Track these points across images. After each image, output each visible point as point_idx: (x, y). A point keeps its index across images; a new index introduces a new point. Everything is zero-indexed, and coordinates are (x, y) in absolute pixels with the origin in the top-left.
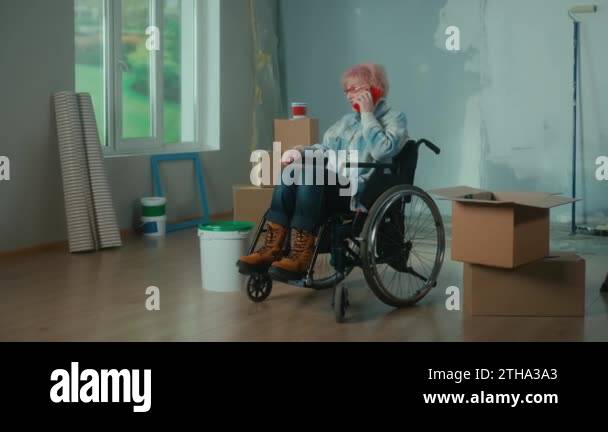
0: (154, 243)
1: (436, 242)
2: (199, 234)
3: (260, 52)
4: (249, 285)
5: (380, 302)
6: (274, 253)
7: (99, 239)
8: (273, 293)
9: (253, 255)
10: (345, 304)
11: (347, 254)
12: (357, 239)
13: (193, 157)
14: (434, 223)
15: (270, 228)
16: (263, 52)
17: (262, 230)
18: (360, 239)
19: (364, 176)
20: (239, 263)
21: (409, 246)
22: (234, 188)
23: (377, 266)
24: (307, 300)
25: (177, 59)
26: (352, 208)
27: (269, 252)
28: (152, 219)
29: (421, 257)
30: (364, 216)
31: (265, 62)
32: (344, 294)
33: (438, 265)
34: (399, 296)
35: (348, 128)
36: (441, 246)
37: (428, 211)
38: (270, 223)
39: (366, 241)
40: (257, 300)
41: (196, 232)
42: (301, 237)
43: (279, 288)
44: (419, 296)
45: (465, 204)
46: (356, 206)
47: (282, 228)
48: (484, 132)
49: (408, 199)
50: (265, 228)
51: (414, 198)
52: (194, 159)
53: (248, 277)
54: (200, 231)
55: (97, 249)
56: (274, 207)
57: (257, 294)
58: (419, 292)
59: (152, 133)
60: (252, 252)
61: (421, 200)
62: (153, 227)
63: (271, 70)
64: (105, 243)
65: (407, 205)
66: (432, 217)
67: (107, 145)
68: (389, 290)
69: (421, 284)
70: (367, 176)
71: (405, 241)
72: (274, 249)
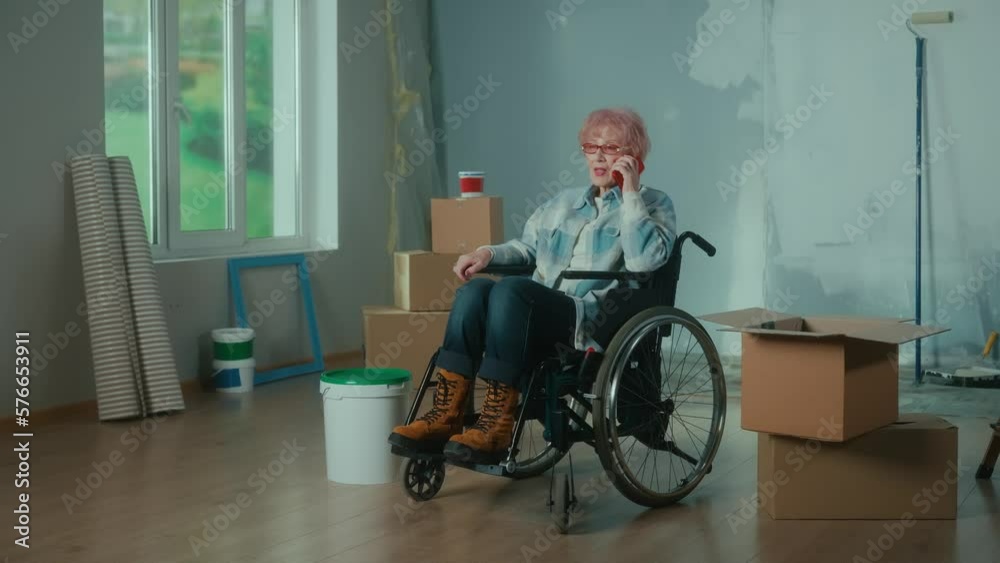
0: (234, 403)
1: (711, 400)
2: (322, 391)
3: (403, 90)
4: (407, 473)
5: (624, 499)
6: (450, 421)
7: (147, 398)
8: (445, 486)
9: (415, 425)
10: (570, 502)
11: (571, 422)
12: (586, 396)
13: (295, 261)
14: (708, 369)
15: (444, 380)
16: (407, 87)
17: (428, 384)
18: (592, 396)
19: (596, 292)
20: (392, 437)
21: (669, 406)
22: (365, 312)
23: (620, 439)
24: (500, 495)
25: (266, 100)
26: (578, 346)
27: (443, 418)
28: (230, 365)
29: (688, 424)
30: (597, 359)
31: (409, 104)
32: (568, 488)
33: (715, 438)
34: (654, 489)
35: (572, 214)
36: (720, 406)
37: (699, 350)
38: (443, 371)
39: (601, 399)
40: (419, 497)
41: (318, 386)
42: (496, 394)
43: (455, 476)
44: (687, 487)
45: (763, 338)
46: (584, 344)
47: (462, 379)
48: (771, 218)
49: (666, 330)
50: (434, 378)
51: (676, 328)
52: (297, 265)
53: (406, 460)
54: (323, 385)
55: (144, 414)
56: (449, 344)
57: (420, 488)
58: (685, 482)
59: (228, 221)
60: (412, 420)
61: (686, 332)
62: (232, 378)
63: (421, 119)
64: (159, 404)
65: (664, 339)
66: (705, 360)
67: (155, 242)
68: (639, 479)
69: (689, 468)
70: (603, 292)
71: (663, 398)
72: (449, 414)
